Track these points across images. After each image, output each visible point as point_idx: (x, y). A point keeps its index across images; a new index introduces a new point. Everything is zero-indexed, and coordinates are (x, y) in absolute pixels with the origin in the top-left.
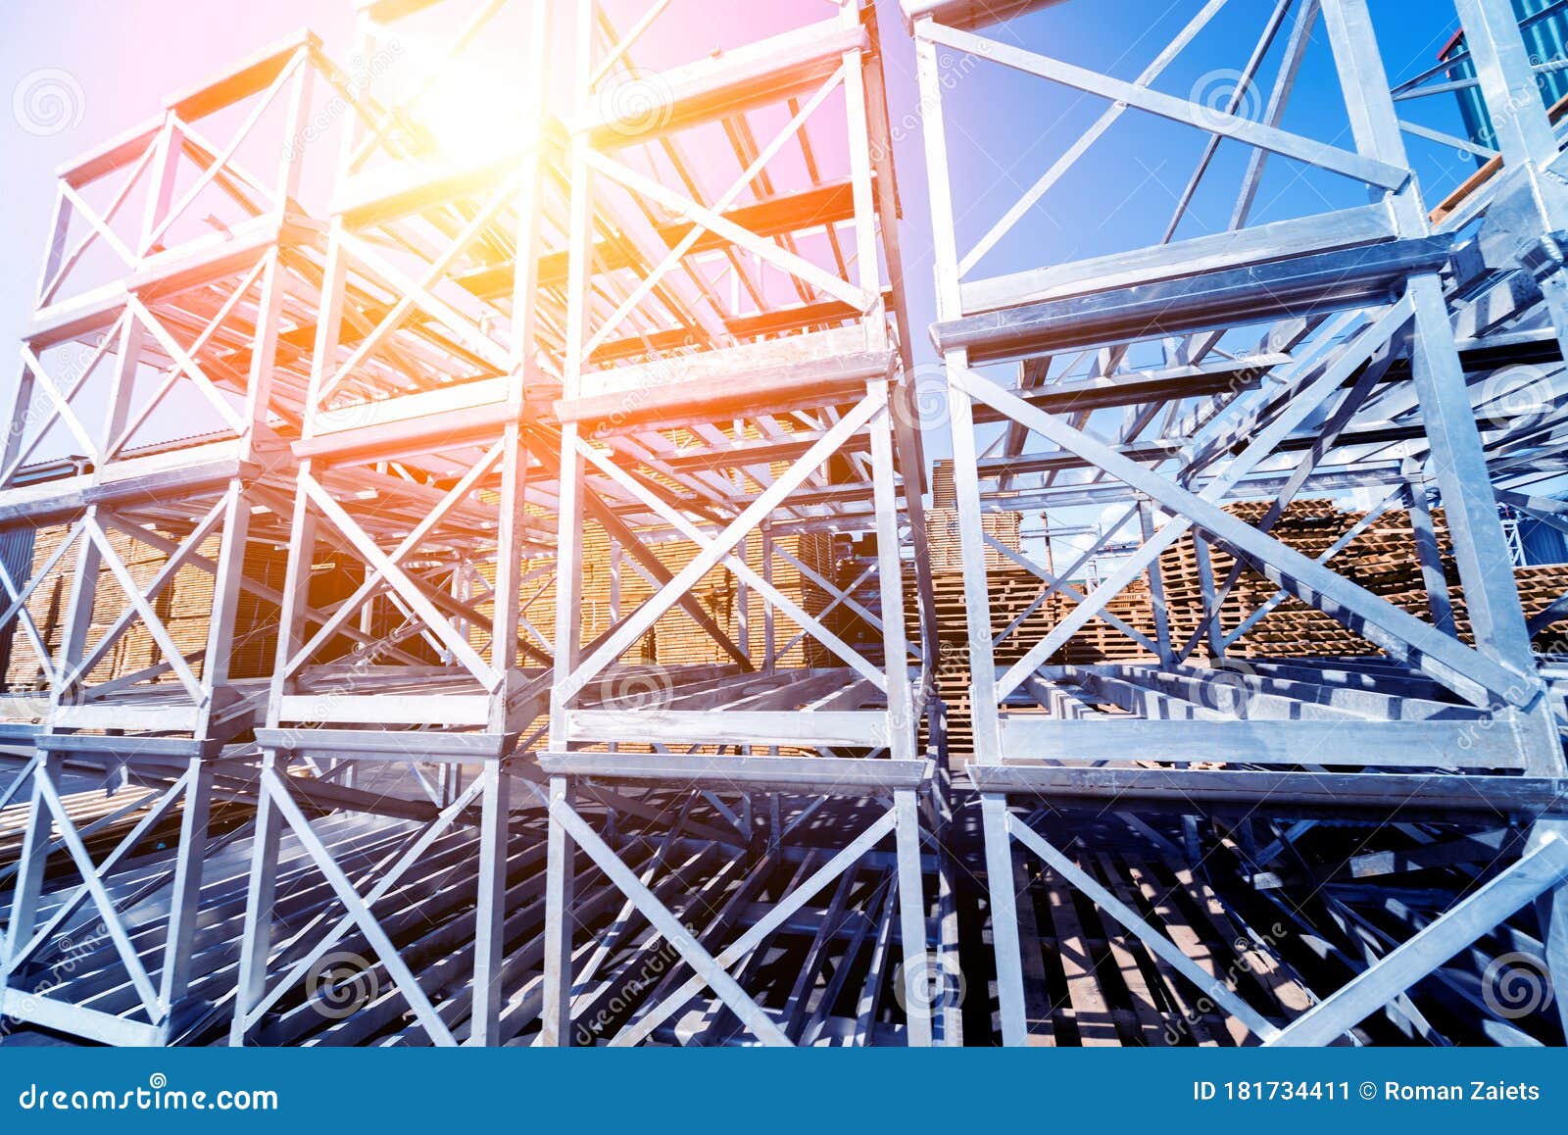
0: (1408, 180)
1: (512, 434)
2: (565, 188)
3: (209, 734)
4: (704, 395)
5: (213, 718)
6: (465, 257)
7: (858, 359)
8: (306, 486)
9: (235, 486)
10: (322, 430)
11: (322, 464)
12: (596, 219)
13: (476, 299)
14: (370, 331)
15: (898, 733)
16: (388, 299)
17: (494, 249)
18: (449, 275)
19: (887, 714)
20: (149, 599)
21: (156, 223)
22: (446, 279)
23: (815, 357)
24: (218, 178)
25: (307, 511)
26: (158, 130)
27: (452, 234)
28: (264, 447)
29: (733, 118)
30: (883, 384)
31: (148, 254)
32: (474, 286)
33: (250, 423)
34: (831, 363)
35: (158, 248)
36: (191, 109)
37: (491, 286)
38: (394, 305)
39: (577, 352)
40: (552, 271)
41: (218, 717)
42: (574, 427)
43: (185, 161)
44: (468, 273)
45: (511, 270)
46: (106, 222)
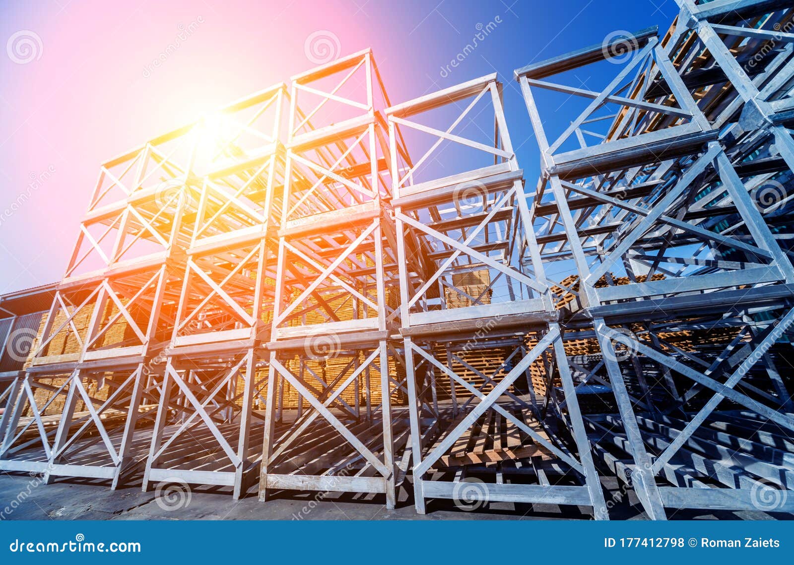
0: (513, 156)
1: (263, 242)
2: (284, 164)
3: (147, 354)
4: (325, 225)
5: (149, 349)
6: (249, 188)
7: (370, 212)
8: (191, 264)
9: (164, 266)
10: (197, 245)
11: (196, 257)
12: (294, 172)
13: (253, 202)
14: (214, 215)
15: (381, 323)
16: (221, 203)
17: (260, 184)
18: (243, 194)
19: (377, 318)
20: (127, 309)
21: (140, 181)
22: (242, 195)
23: (358, 212)
24: (163, 166)
25: (190, 273)
26: (143, 148)
27: (246, 180)
28: (175, 253)
29: (339, 142)
30: (378, 219)
31: (136, 190)
32: (252, 198)
33: (171, 245)
34: (363, 214)
35: (140, 188)
36: (155, 143)
37: (258, 198)
38: (223, 205)
39: (285, 214)
40: (278, 192)
41: (151, 348)
42: (283, 238)
43: (151, 159)
44: (250, 193)
45: (265, 191)
46: (119, 180)
